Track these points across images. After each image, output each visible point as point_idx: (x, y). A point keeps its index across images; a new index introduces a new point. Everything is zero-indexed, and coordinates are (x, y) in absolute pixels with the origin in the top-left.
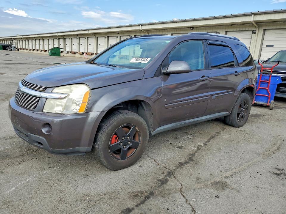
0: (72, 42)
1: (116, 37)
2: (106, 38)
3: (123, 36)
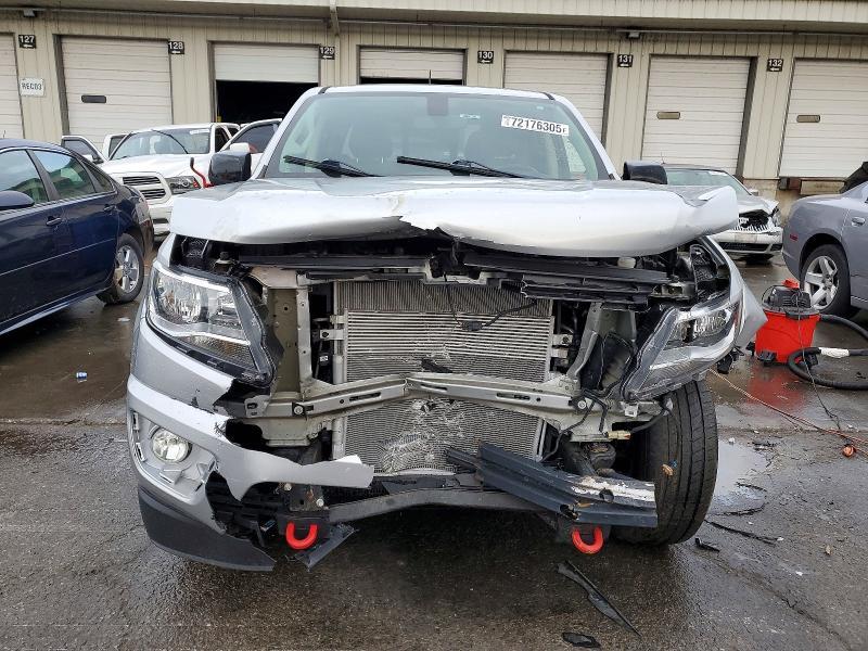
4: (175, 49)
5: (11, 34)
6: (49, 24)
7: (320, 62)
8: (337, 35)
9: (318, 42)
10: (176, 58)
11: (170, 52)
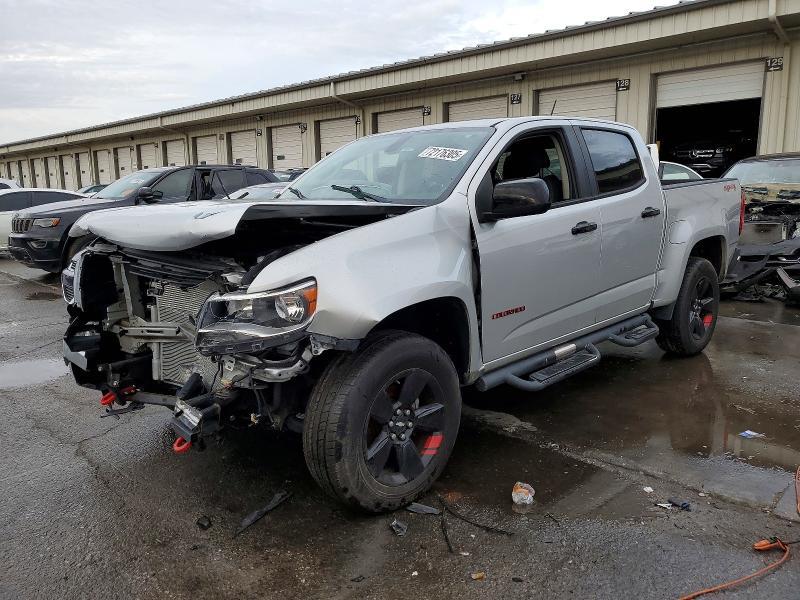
0: (116, 161)
1: (253, 134)
2: (221, 138)
3: (276, 127)
4: (622, 86)
5: (505, 95)
6: (531, 83)
7: (765, 76)
8: (786, 44)
9: (765, 55)
10: (622, 94)
11: (617, 89)
